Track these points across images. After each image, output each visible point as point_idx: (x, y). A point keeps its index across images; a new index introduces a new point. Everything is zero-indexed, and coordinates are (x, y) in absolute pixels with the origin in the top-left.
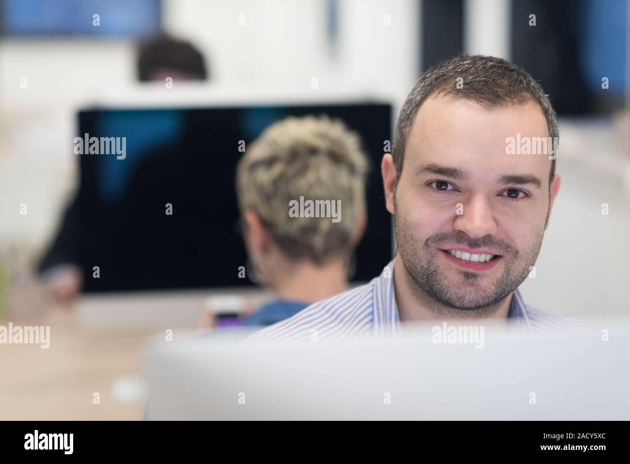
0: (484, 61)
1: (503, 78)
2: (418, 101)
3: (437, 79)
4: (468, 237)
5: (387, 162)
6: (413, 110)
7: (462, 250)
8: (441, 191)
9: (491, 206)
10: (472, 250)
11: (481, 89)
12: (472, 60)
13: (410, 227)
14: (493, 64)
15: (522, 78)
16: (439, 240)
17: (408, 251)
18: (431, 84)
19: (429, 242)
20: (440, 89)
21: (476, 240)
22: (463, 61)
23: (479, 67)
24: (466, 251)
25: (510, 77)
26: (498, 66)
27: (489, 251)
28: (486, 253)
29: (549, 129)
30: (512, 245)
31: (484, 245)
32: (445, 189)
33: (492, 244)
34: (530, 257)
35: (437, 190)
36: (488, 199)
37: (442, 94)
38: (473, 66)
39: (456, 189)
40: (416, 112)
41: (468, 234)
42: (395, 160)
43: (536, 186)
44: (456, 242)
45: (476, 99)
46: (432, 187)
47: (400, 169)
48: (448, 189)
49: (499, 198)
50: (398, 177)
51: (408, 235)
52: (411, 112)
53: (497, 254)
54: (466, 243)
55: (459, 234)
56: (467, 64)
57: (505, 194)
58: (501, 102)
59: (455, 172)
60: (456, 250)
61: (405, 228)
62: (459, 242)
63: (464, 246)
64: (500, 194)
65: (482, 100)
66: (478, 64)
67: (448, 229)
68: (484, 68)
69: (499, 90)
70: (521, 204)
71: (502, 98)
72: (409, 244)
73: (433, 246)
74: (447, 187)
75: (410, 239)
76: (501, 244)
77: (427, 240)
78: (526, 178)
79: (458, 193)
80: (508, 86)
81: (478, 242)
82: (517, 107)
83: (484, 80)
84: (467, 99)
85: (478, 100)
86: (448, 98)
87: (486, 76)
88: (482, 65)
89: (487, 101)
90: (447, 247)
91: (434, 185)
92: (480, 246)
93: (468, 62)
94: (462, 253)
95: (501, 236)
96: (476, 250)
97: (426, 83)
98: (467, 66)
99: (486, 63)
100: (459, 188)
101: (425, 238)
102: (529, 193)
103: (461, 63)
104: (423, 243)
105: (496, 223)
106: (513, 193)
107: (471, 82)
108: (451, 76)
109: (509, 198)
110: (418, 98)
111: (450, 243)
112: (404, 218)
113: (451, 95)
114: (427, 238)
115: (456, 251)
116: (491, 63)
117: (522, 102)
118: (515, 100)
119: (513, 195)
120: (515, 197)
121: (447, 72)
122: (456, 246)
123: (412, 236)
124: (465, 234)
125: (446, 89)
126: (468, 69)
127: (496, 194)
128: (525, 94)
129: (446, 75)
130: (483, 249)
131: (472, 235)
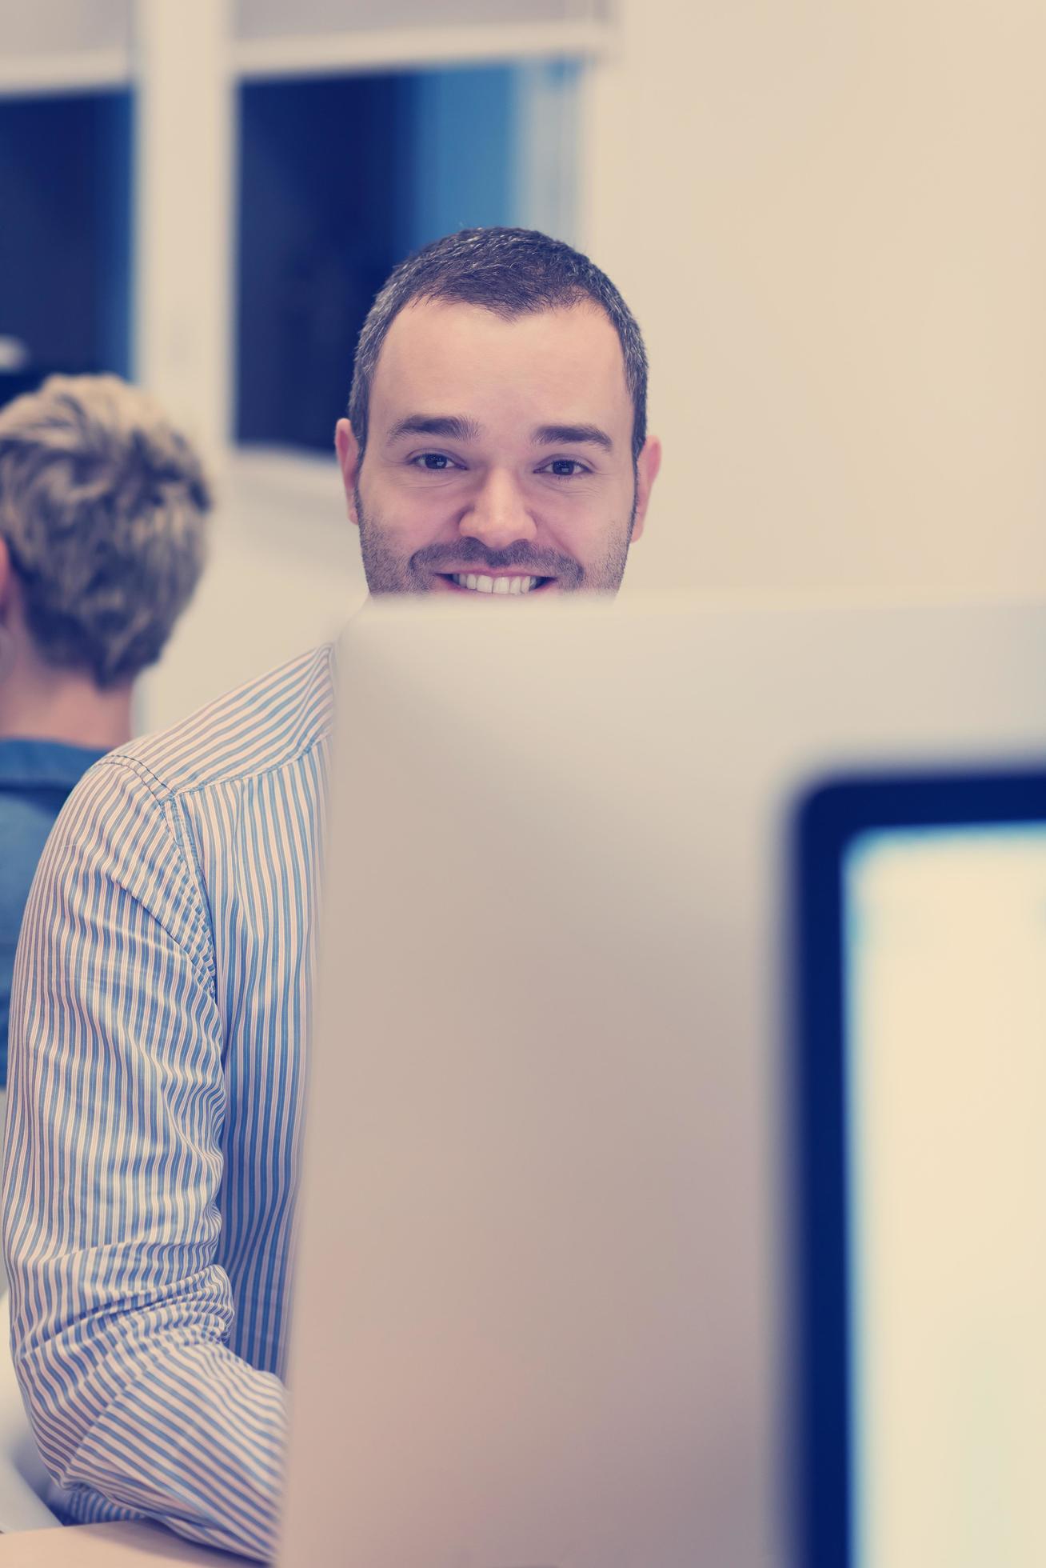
0: (502, 236)
1: (534, 263)
2: (387, 316)
3: (418, 272)
4: (486, 547)
5: (342, 433)
6: (379, 331)
7: (478, 573)
8: (434, 471)
9: (523, 490)
10: (493, 571)
11: (494, 283)
12: (482, 236)
13: (381, 538)
14: (519, 240)
15: (572, 262)
16: (435, 557)
17: (384, 582)
18: (409, 283)
19: (417, 561)
20: (424, 288)
21: (501, 553)
22: (466, 239)
23: (493, 247)
24: (485, 573)
25: (547, 262)
26: (528, 244)
27: (526, 571)
28: (522, 575)
29: (624, 351)
30: (570, 557)
31: (515, 562)
32: (443, 467)
33: (530, 559)
34: (604, 579)
35: (428, 469)
36: (516, 476)
37: (426, 298)
38: (483, 245)
39: (462, 466)
40: (384, 333)
41: (482, 541)
42: (355, 427)
43: (603, 448)
44: (465, 559)
45: (484, 303)
46: (420, 466)
47: (363, 443)
48: (447, 466)
49: (538, 476)
50: (361, 457)
51: (379, 552)
52: (375, 336)
53: (542, 575)
54: (483, 559)
55: (468, 543)
56: (472, 243)
57: (550, 469)
58: (529, 304)
59: (454, 424)
60: (467, 573)
61: (374, 540)
62: (469, 558)
63: (481, 565)
64: (539, 470)
65: (496, 302)
66: (492, 242)
67: (446, 536)
68: (502, 247)
69: (525, 282)
70: (576, 483)
71: (530, 296)
72: (382, 568)
73: (424, 567)
74: (445, 464)
75: (383, 559)
76: (545, 556)
77: (413, 558)
78: (582, 430)
79: (464, 472)
80: (544, 275)
81: (505, 557)
82: (561, 311)
83: (498, 269)
84: (470, 302)
85: (489, 303)
86: (435, 302)
87: (503, 261)
88: (499, 242)
89: (504, 303)
90: (450, 568)
91: (422, 462)
92: (509, 565)
93: (476, 238)
94: (477, 579)
95: (549, 543)
96: (502, 570)
97: (401, 283)
98: (472, 246)
99: (506, 239)
100: (463, 460)
101: (409, 555)
102: (591, 463)
103: (462, 242)
104: (406, 564)
105: (535, 521)
106: (563, 467)
107: (476, 272)
108: (443, 264)
109: (555, 475)
110: (386, 309)
111: (455, 562)
112: (373, 525)
113: (441, 297)
114: (412, 554)
115: (467, 577)
116: (515, 239)
117: (569, 301)
118: (555, 300)
119: (565, 470)
120: (570, 473)
121: (436, 259)
122: (465, 567)
123: (386, 552)
124: (480, 542)
125: (432, 287)
126: (473, 251)
127: (531, 469)
128: (575, 289)
129: (434, 264)
130: (513, 568)
131: (490, 543)
